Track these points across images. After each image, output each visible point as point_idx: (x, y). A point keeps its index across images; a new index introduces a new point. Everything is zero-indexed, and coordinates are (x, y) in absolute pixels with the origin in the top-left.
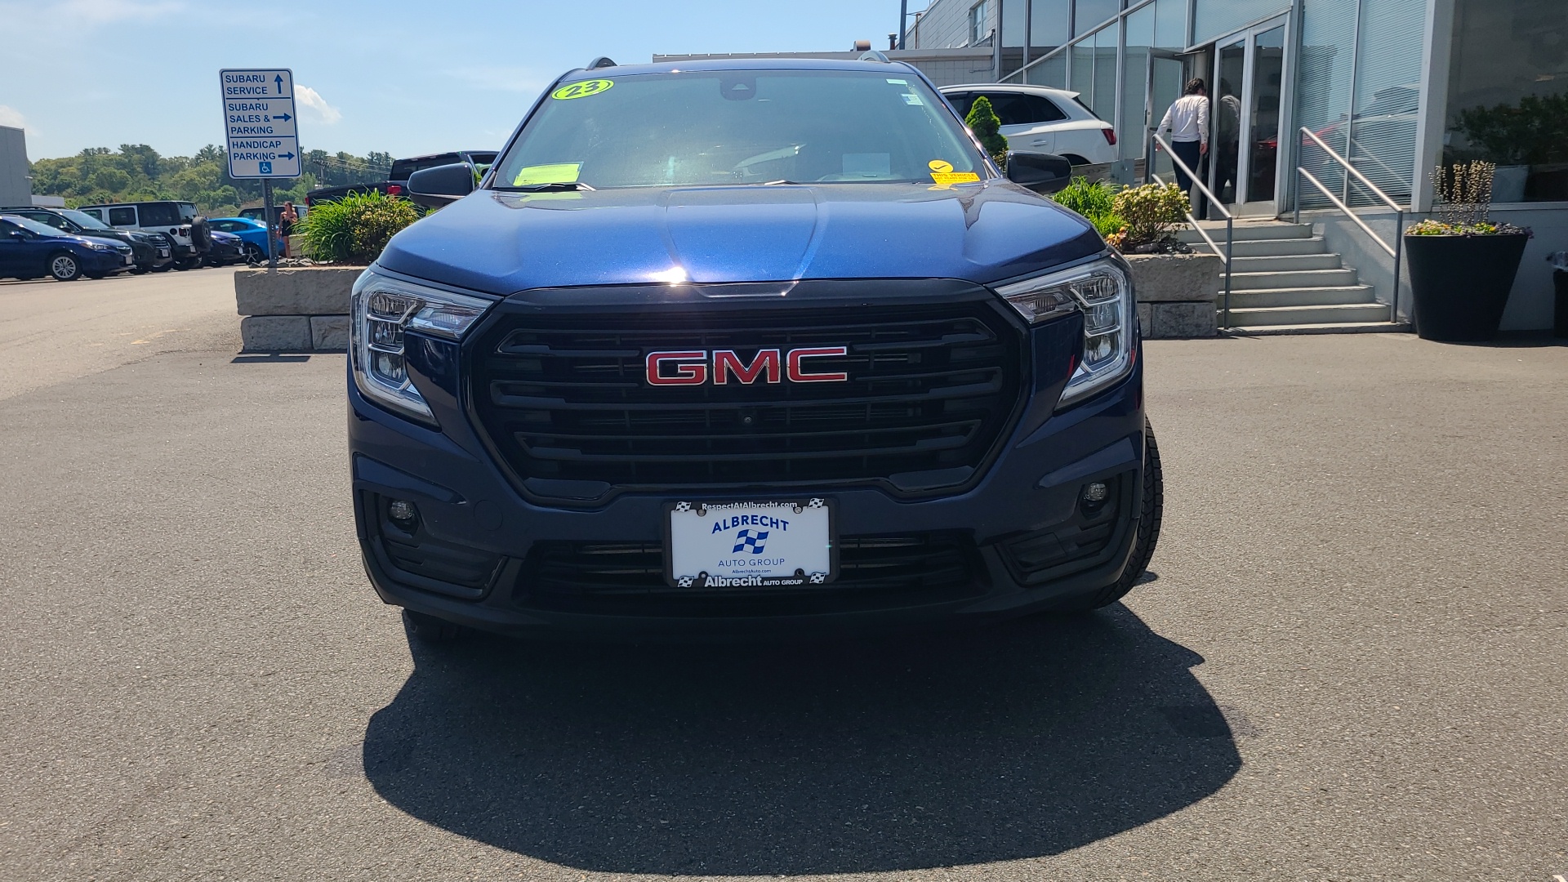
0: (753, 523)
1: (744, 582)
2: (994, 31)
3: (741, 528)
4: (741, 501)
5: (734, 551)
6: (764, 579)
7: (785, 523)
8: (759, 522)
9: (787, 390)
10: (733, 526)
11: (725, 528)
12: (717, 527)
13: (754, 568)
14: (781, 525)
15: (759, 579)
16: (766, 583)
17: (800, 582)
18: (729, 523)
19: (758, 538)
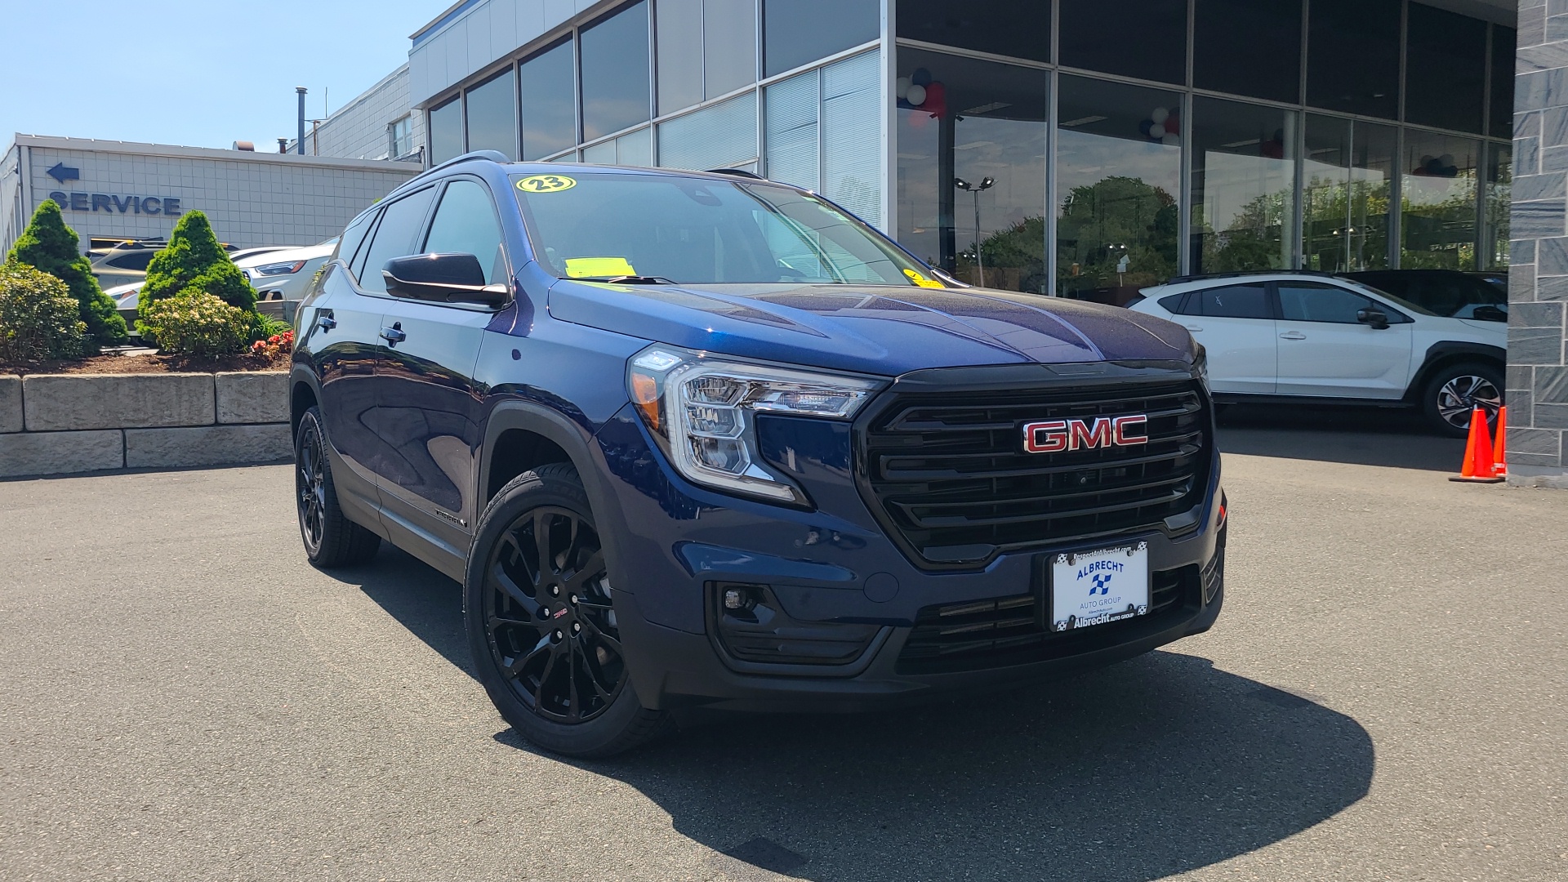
0: (1103, 568)
1: (1099, 620)
2: (422, 148)
3: (1095, 573)
4: (1098, 548)
5: (1091, 594)
6: (1112, 616)
7: (1121, 565)
8: (1105, 566)
9: (1114, 452)
10: (1091, 572)
11: (1086, 574)
12: (1080, 575)
13: (1102, 608)
14: (1119, 566)
15: (1108, 616)
16: (1112, 619)
17: (1132, 615)
18: (1088, 571)
19: (1105, 581)
